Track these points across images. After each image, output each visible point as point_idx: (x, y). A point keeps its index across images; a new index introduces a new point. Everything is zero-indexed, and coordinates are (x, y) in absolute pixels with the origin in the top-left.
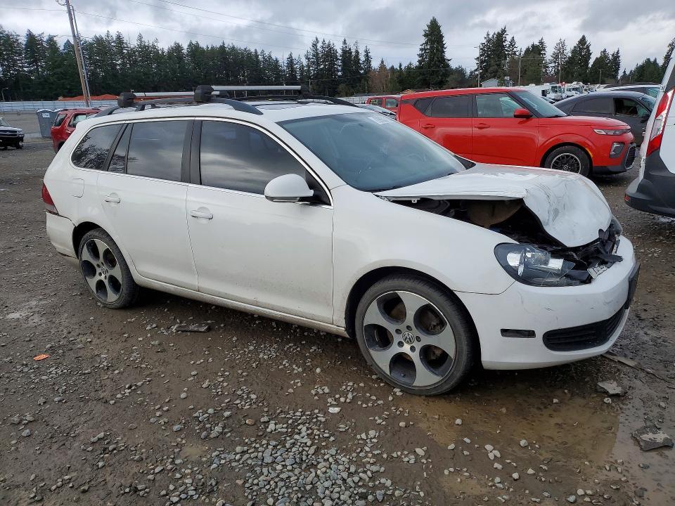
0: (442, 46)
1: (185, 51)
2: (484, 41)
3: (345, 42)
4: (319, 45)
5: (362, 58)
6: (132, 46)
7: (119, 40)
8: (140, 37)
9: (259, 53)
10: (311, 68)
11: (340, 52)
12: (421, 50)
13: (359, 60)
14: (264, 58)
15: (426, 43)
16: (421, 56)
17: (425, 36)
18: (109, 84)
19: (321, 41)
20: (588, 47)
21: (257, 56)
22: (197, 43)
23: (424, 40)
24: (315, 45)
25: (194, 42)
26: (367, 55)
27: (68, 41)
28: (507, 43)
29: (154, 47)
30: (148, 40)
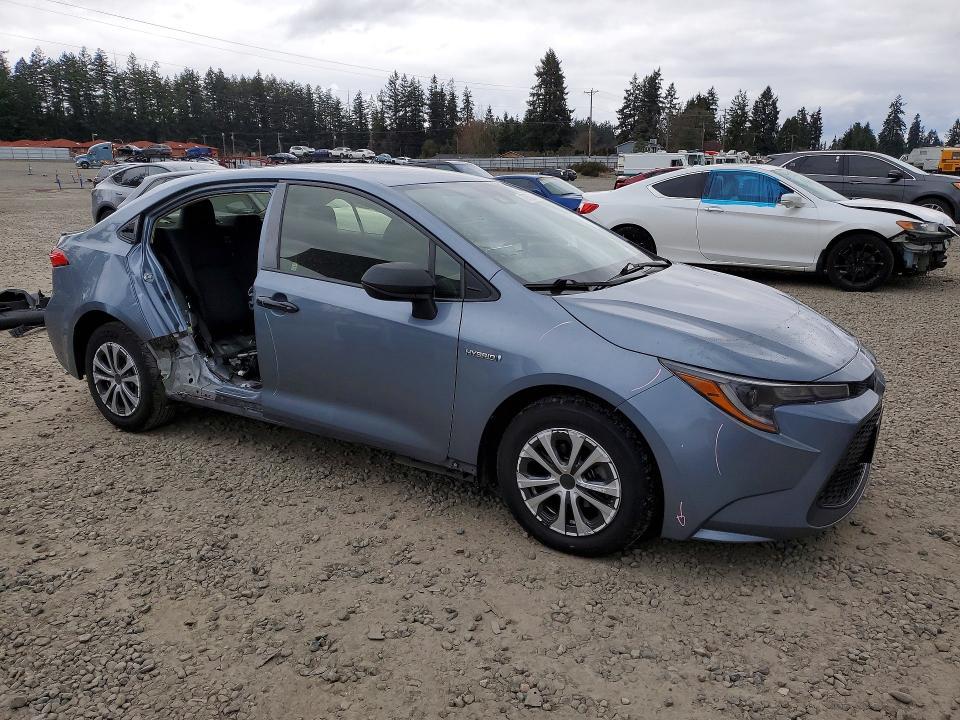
0: (562, 91)
1: (201, 82)
2: (630, 87)
3: (434, 80)
4: (399, 82)
5: (460, 104)
6: (119, 71)
7: (100, 61)
8: (132, 58)
9: (313, 90)
10: (386, 115)
11: (427, 94)
12: (533, 95)
13: (456, 106)
14: (320, 97)
15: (540, 86)
16: (532, 103)
17: (537, 75)
18: (80, 124)
19: (401, 76)
20: (774, 103)
21: (309, 94)
22: (221, 72)
23: (536, 81)
24: (392, 83)
25: (216, 71)
26: (467, 101)
27: (22, 60)
28: (663, 92)
29: (153, 73)
30: (145, 63)
